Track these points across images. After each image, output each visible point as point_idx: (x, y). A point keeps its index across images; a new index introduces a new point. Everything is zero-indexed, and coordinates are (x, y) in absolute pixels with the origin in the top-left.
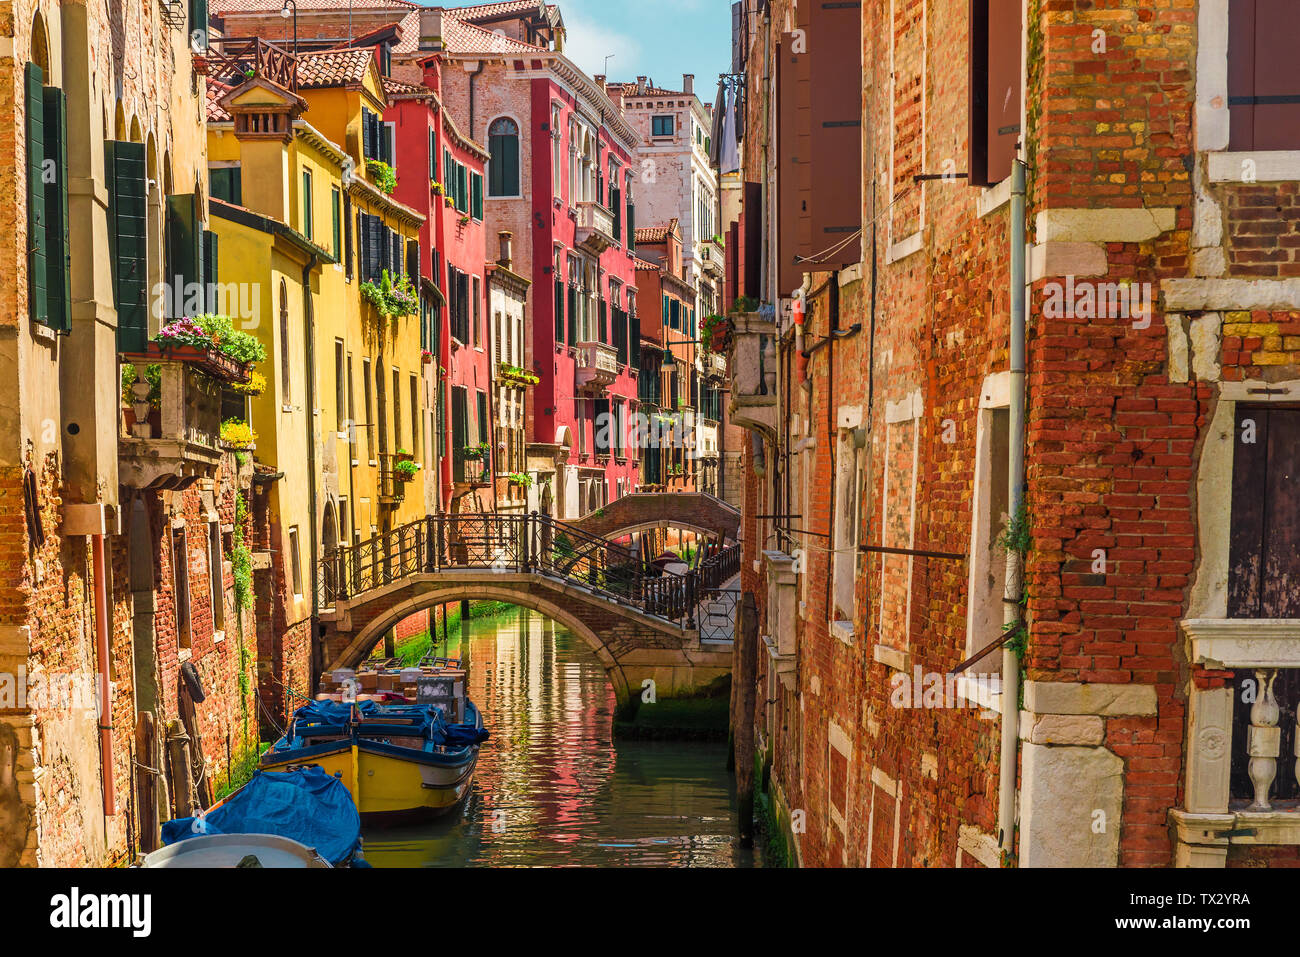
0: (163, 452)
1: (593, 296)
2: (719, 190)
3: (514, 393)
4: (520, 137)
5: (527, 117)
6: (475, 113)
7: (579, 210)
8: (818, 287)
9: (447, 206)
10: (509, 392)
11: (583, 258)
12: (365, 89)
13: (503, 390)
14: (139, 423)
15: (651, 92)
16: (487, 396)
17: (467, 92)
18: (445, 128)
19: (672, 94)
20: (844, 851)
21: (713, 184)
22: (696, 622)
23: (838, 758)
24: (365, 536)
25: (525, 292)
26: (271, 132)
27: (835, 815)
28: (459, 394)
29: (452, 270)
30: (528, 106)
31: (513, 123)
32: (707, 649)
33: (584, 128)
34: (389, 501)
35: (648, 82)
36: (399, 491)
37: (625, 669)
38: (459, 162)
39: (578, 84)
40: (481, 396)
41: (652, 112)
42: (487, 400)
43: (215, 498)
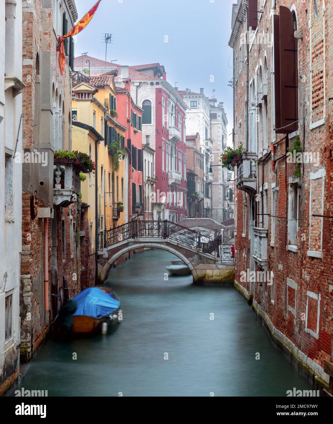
0: (65, 193)
1: (174, 156)
2: (211, 124)
3: (150, 186)
4: (152, 106)
5: (155, 99)
6: (138, 99)
7: (170, 129)
8: (279, 140)
9: (131, 126)
10: (148, 185)
11: (171, 144)
12: (110, 88)
13: (147, 184)
14: (57, 184)
15: (190, 93)
16: (142, 186)
17: (135, 92)
18: (131, 102)
19: (196, 94)
20: (294, 320)
21: (209, 122)
22: (220, 255)
23: (291, 290)
24: (108, 229)
25: (153, 154)
26: (87, 99)
27: (290, 308)
28: (134, 185)
29: (133, 146)
30: (155, 96)
31: (150, 102)
32: (224, 264)
33: (172, 104)
34: (116, 218)
35: (189, 90)
36: (119, 215)
37: (197, 270)
38: (135, 113)
39: (170, 90)
40: (140, 186)
41: (190, 100)
42: (142, 188)
43: (72, 212)
